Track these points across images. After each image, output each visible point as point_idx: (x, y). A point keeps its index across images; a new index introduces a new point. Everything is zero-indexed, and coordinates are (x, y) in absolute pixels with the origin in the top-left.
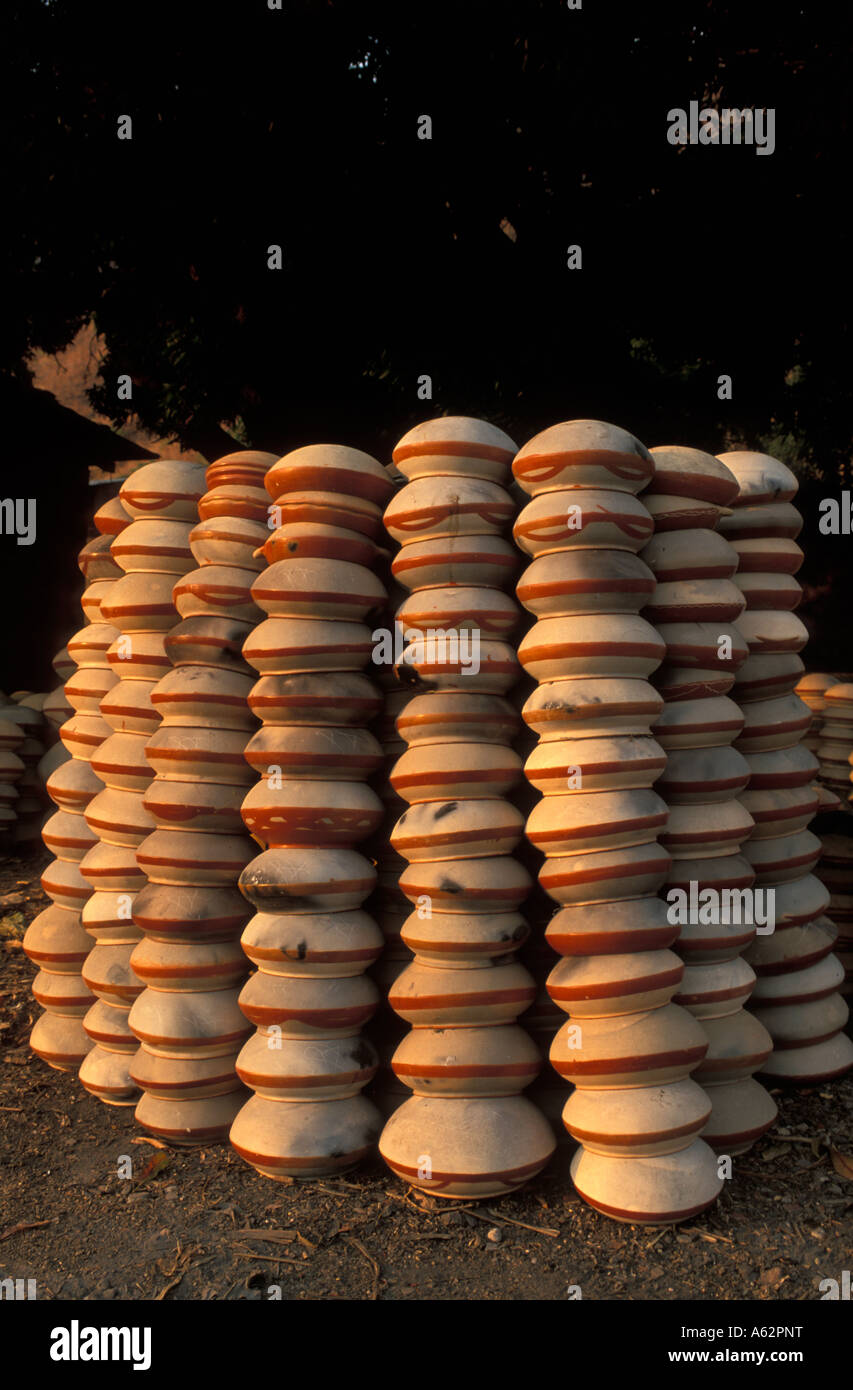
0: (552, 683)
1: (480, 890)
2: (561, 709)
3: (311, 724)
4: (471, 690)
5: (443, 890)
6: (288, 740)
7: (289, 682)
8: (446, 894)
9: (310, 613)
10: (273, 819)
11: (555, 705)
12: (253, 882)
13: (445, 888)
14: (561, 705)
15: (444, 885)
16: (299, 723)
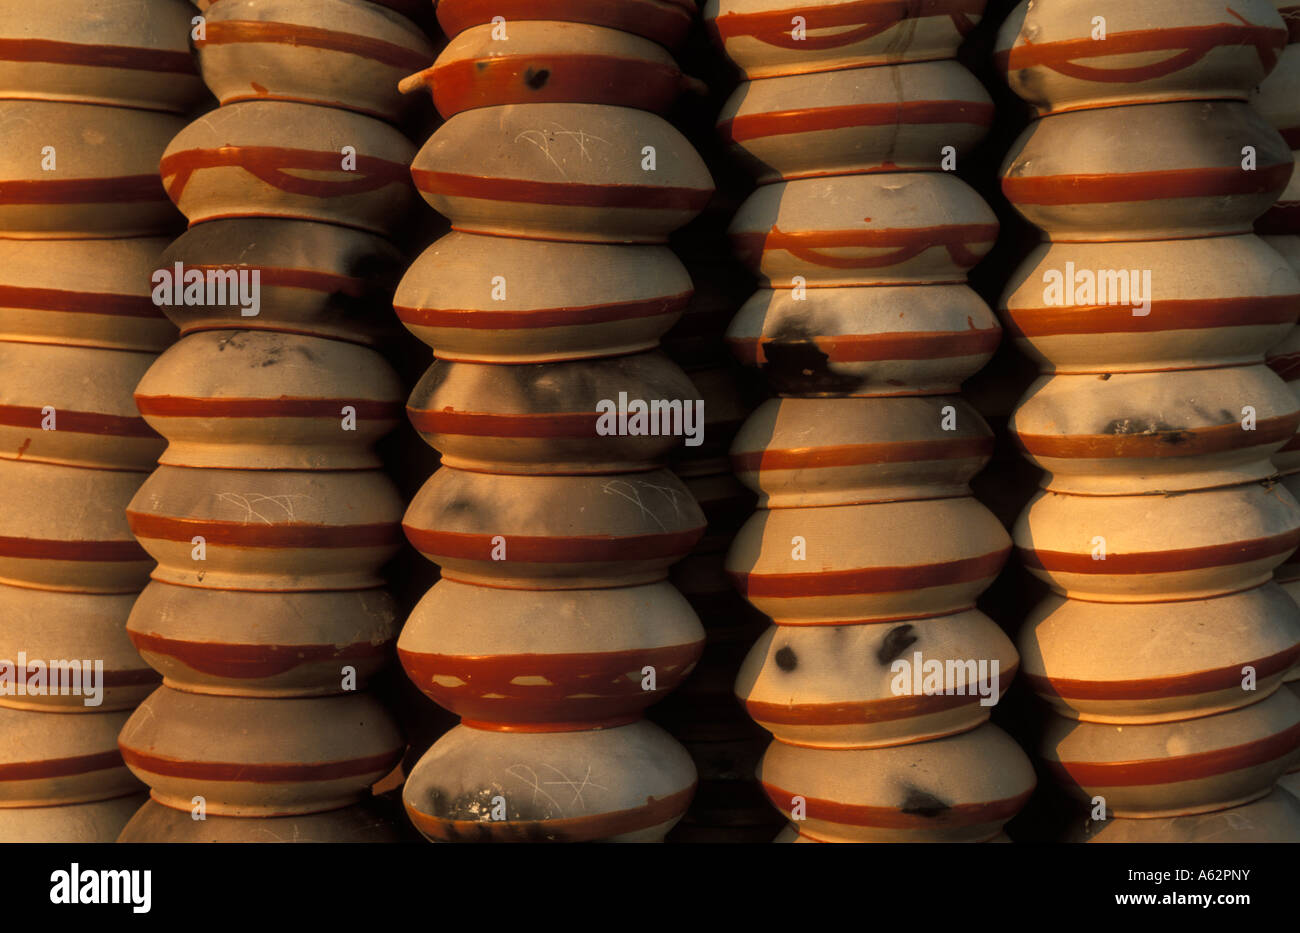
0: (1107, 376)
1: (980, 806)
2: (1155, 434)
3: (589, 469)
4: (926, 390)
5: (906, 811)
6: (548, 509)
7: (545, 382)
8: (913, 818)
9: (589, 229)
10: (519, 680)
11: (1137, 425)
12: (474, 817)
13: (912, 807)
14: (1153, 428)
15: (910, 800)
16: (562, 468)
